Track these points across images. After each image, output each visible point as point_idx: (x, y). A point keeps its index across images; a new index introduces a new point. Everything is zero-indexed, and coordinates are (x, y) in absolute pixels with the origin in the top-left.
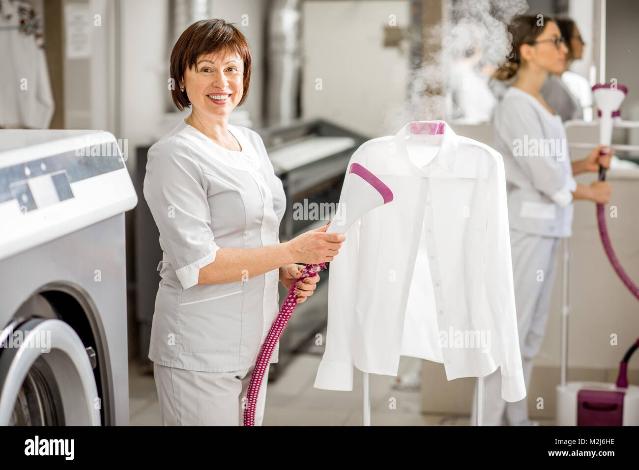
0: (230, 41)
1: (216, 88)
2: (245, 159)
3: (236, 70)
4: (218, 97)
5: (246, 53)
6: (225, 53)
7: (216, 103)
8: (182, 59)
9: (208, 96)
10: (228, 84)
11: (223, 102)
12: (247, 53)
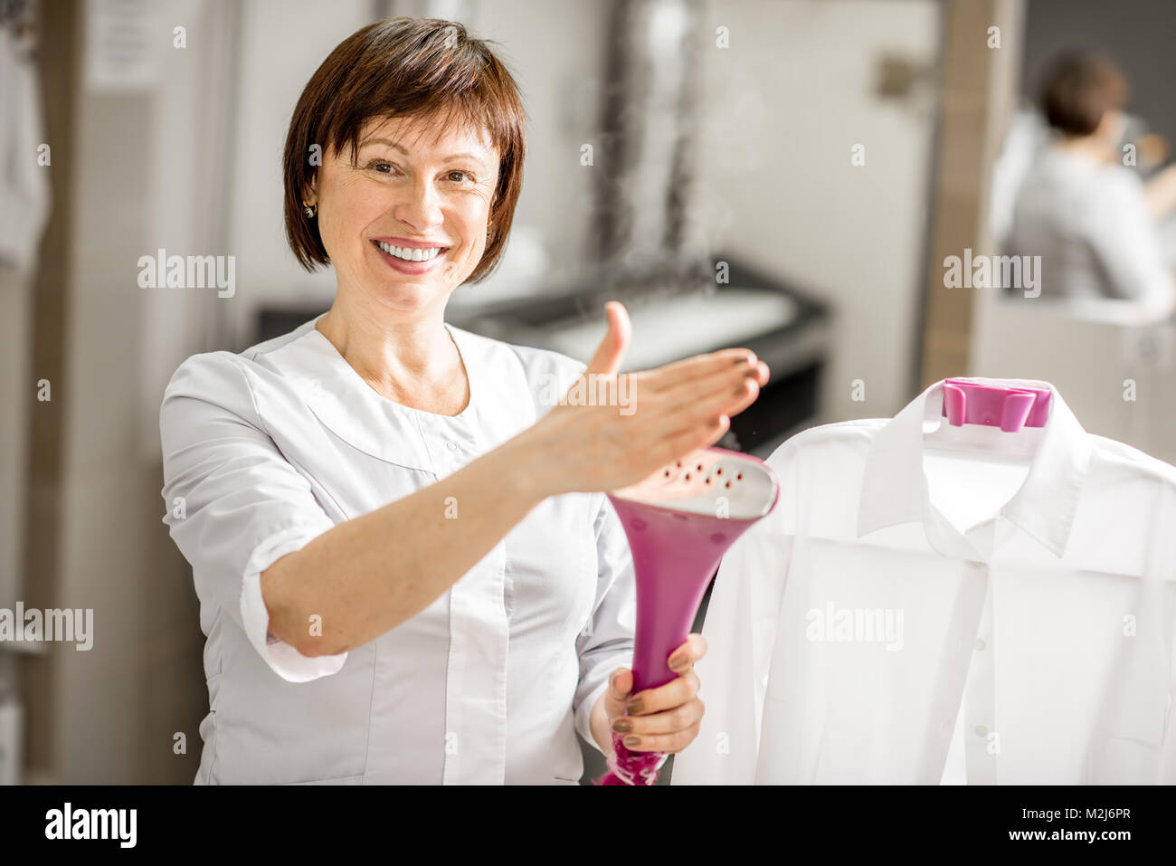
0: (467, 90)
1: (403, 225)
2: (445, 437)
3: (474, 180)
4: (406, 254)
5: (511, 130)
6: (447, 122)
7: (397, 268)
8: (319, 121)
9: (376, 243)
10: (441, 219)
11: (420, 266)
12: (516, 133)
